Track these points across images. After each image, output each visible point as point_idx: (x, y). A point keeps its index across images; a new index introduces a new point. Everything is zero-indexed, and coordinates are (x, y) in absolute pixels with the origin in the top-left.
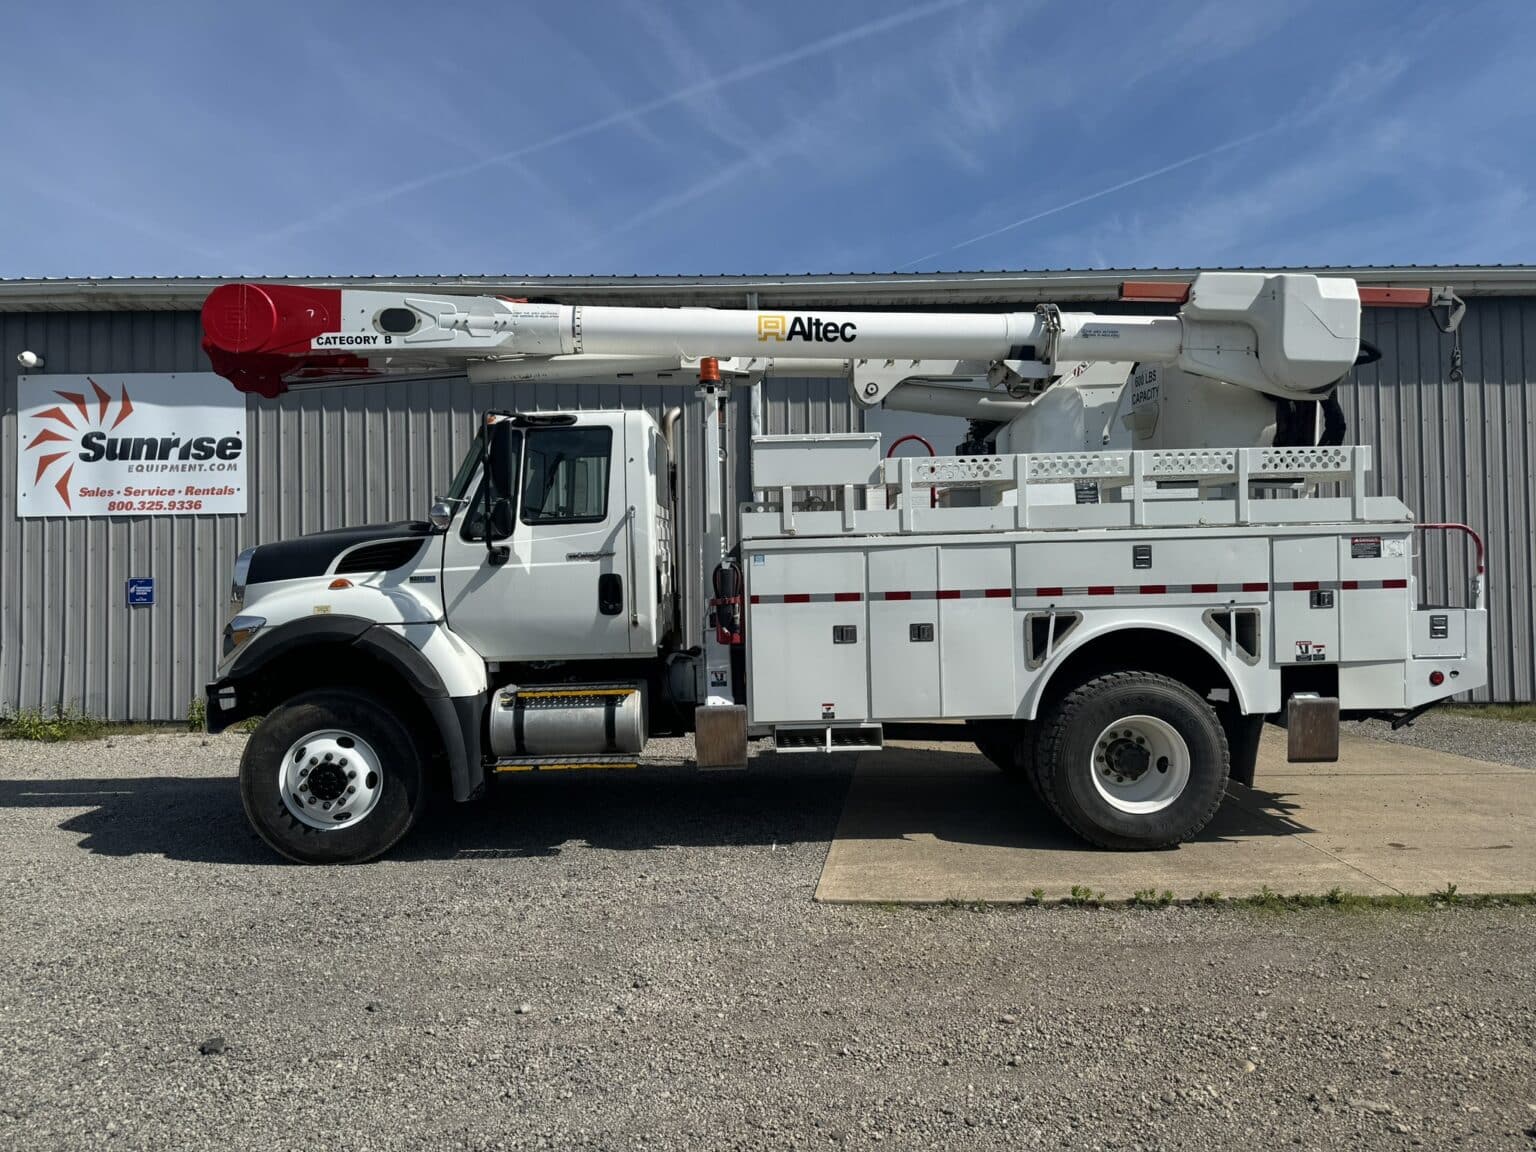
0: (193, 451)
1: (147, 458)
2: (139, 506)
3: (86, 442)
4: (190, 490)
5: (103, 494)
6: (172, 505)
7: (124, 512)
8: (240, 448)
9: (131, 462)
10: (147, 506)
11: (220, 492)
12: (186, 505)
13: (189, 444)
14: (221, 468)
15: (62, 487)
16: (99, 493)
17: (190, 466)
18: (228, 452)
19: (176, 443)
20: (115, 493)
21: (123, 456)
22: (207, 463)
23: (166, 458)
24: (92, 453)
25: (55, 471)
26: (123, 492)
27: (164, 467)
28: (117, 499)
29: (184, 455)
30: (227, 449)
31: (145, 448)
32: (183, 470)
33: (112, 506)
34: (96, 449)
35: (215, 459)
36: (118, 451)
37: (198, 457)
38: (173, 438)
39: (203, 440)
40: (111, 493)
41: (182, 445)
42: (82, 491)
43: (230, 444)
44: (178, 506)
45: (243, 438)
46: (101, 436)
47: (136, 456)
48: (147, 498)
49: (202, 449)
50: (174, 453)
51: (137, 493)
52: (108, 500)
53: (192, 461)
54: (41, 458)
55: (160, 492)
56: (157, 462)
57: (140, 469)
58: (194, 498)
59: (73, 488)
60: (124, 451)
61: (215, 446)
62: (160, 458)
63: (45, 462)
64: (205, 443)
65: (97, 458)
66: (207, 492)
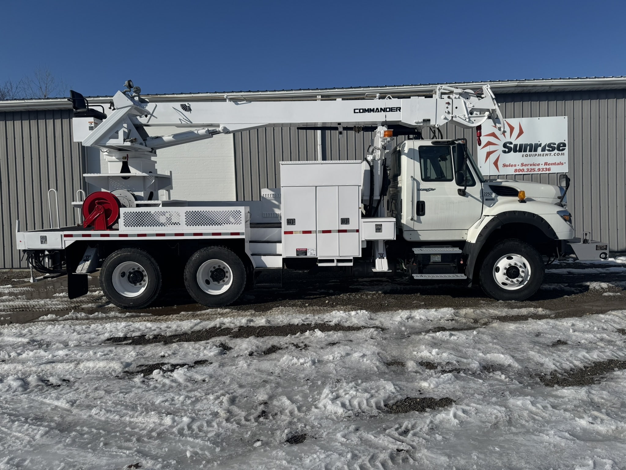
0: (547, 148)
1: (529, 152)
2: (527, 170)
3: (505, 146)
4: (546, 164)
5: (512, 166)
6: (539, 170)
7: (521, 173)
8: (565, 146)
9: (523, 153)
10: (529, 170)
11: (558, 164)
12: (545, 170)
13: (545, 146)
14: (558, 155)
15: (496, 163)
16: (510, 165)
17: (546, 154)
18: (561, 148)
19: (540, 145)
20: (517, 165)
21: (520, 151)
22: (553, 153)
23: (537, 151)
24: (507, 150)
25: (493, 157)
26: (520, 165)
27: (536, 155)
28: (517, 168)
29: (543, 150)
30: (560, 147)
31: (528, 147)
32: (543, 156)
33: (516, 171)
34: (508, 148)
35: (556, 151)
36: (518, 149)
37: (549, 150)
38: (539, 143)
39: (551, 143)
40: (515, 166)
41: (542, 146)
42: (503, 165)
43: (562, 145)
44: (541, 170)
45: (566, 142)
46: (511, 143)
47: (525, 151)
48: (529, 167)
49: (551, 147)
50: (540, 149)
51: (526, 165)
52: (514, 168)
53: (547, 152)
54: (488, 153)
55: (534, 165)
56: (533, 153)
57: (527, 156)
58: (548, 167)
59: (500, 164)
60: (521, 149)
61: (556, 146)
62: (534, 151)
63: (489, 154)
64: (552, 145)
65: (509, 152)
66: (553, 164)
